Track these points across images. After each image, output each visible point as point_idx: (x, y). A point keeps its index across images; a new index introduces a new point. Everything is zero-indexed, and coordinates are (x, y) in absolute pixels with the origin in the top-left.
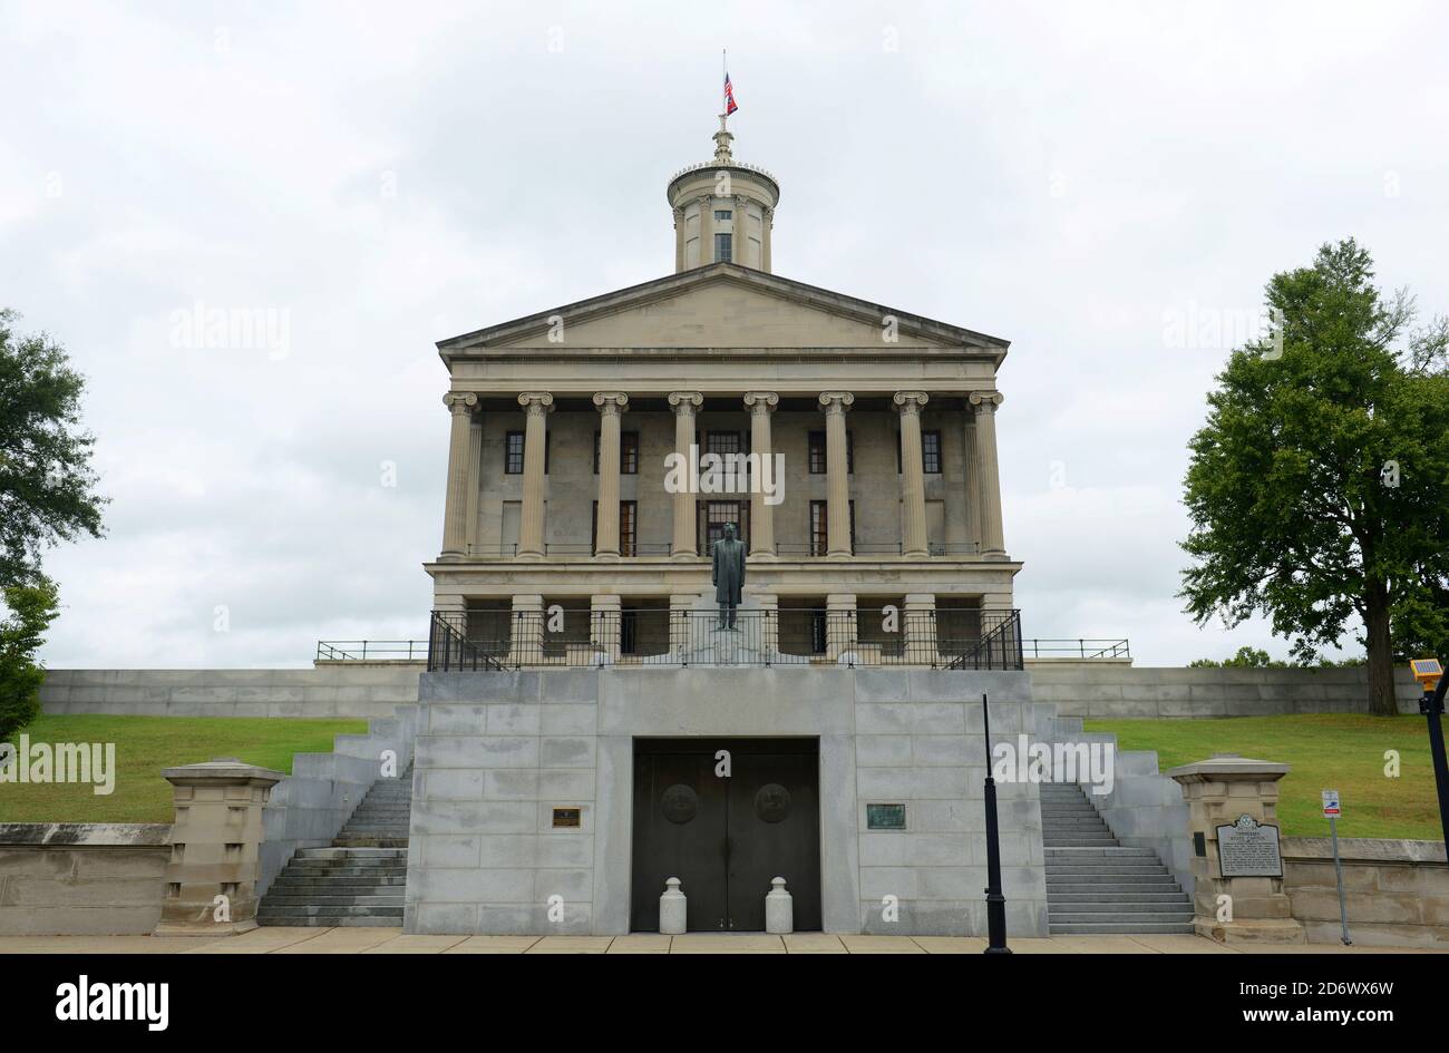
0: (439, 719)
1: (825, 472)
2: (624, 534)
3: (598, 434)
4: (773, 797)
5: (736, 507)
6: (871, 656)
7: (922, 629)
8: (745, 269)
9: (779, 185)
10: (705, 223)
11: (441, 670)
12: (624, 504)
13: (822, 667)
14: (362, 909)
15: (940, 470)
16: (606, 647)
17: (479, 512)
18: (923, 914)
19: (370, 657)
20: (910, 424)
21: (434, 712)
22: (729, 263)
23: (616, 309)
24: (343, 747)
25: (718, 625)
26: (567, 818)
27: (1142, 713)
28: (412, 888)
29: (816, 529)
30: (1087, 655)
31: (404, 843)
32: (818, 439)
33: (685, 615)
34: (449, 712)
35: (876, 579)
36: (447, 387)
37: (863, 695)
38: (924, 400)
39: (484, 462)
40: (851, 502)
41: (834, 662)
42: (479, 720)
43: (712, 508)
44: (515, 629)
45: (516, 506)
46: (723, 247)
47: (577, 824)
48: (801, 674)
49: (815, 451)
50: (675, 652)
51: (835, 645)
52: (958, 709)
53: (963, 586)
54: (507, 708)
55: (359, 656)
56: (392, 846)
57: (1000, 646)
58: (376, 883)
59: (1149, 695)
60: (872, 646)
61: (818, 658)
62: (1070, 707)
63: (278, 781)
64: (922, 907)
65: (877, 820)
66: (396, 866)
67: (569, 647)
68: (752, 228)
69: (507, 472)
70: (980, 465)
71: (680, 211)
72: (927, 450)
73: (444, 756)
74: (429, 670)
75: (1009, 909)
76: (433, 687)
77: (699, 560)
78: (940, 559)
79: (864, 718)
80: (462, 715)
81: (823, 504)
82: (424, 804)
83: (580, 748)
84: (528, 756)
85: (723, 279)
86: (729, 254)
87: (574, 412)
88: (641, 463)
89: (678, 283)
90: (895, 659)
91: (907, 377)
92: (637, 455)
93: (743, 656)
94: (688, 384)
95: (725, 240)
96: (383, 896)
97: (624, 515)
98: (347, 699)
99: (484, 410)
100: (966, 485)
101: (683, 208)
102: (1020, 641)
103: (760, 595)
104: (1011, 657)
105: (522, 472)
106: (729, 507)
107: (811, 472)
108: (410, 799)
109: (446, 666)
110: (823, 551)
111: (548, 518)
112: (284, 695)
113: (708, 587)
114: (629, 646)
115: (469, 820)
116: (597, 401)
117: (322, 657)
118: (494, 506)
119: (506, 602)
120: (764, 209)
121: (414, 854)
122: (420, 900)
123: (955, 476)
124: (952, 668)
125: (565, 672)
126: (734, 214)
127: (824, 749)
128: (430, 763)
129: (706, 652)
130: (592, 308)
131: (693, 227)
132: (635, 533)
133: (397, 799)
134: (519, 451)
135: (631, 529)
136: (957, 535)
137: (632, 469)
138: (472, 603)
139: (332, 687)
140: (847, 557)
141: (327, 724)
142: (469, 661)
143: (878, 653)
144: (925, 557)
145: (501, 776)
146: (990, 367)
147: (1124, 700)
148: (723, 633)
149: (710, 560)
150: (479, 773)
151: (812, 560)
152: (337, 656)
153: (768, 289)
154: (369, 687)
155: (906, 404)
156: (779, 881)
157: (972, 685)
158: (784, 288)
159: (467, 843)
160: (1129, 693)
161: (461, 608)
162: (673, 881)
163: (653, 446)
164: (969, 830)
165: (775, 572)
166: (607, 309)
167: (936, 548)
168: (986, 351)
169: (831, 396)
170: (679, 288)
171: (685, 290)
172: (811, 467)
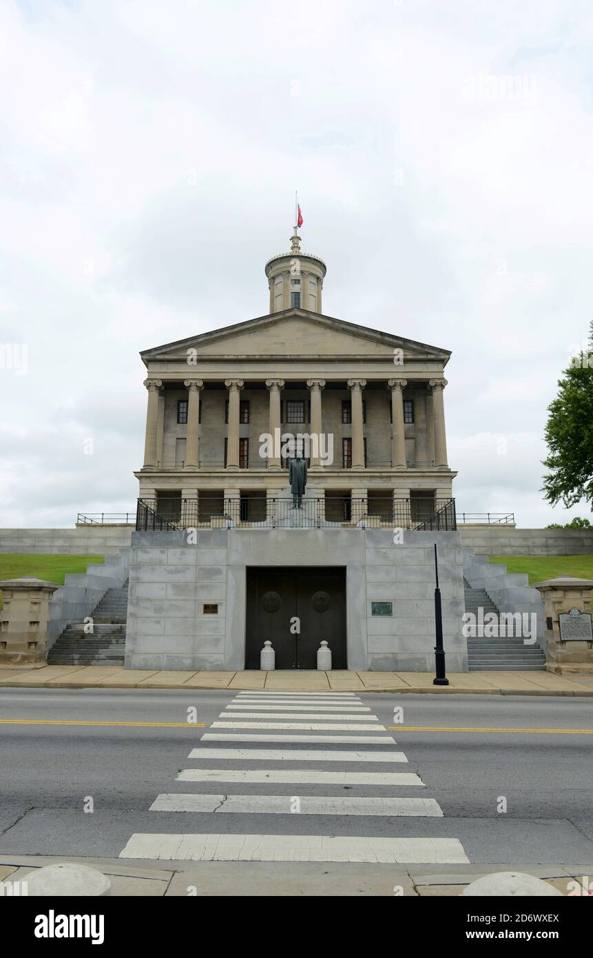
0: (142, 556)
1: (351, 422)
2: (241, 456)
3: (227, 402)
4: (322, 599)
6: (374, 523)
7: (402, 507)
8: (307, 312)
9: (327, 266)
10: (286, 286)
11: (143, 530)
12: (242, 440)
13: (349, 529)
14: (103, 656)
15: (413, 422)
16: (232, 517)
17: (163, 444)
18: (401, 661)
19: (105, 522)
20: (397, 396)
21: (139, 553)
22: (299, 308)
23: (237, 334)
24: (91, 571)
25: (292, 506)
26: (211, 609)
27: (520, 553)
28: (128, 645)
29: (346, 453)
30: (492, 521)
31: (124, 622)
32: (347, 405)
33: (274, 501)
34: (147, 552)
35: (378, 480)
36: (146, 376)
37: (370, 544)
38: (405, 383)
39: (166, 417)
40: (365, 439)
41: (355, 525)
42: (163, 557)
44: (182, 508)
45: (183, 441)
46: (295, 299)
47: (216, 612)
48: (338, 532)
49: (345, 411)
50: (268, 522)
51: (355, 516)
52: (421, 552)
53: (425, 484)
54: (178, 551)
55: (100, 522)
56: (118, 623)
57: (444, 516)
58: (110, 642)
59: (525, 543)
60: (375, 517)
61: (346, 523)
62: (482, 550)
63: (57, 589)
64: (401, 657)
65: (377, 610)
66: (120, 634)
67: (211, 517)
68: (311, 289)
69: (178, 422)
70: (435, 419)
71: (272, 280)
72: (406, 411)
73: (145, 575)
74: (137, 530)
75: (447, 657)
76: (139, 539)
77: (282, 470)
78: (413, 470)
79: (370, 556)
80: (155, 554)
81: (350, 440)
82: (134, 601)
83: (218, 572)
84: (190, 576)
85: (295, 317)
86: (299, 303)
87: (214, 390)
88: (251, 418)
89: (271, 320)
90: (387, 524)
91: (395, 371)
92: (249, 413)
93: (306, 523)
94: (276, 375)
95: (297, 296)
96: (113, 649)
97: (241, 446)
98: (94, 544)
99: (165, 389)
100: (427, 430)
101: (274, 278)
102: (455, 514)
103: (315, 489)
104: (450, 523)
105: (186, 423)
107: (343, 422)
108: (127, 598)
109: (146, 527)
110: (349, 466)
111: (201, 447)
112: (59, 543)
113: (286, 483)
114: (245, 516)
115: (159, 610)
116: (227, 384)
117: (80, 522)
118: (171, 441)
119: (178, 493)
120: (318, 278)
121: (130, 627)
122: (133, 652)
123: (421, 425)
124: (418, 530)
125: (210, 531)
126: (301, 282)
127: (349, 573)
128: (137, 580)
129: (285, 520)
130: (224, 333)
131: (279, 288)
132: (247, 456)
133: (120, 598)
134: (185, 411)
135: (246, 454)
136: (422, 457)
137: (246, 420)
138: (160, 494)
139: (85, 538)
140: (362, 469)
141: (84, 558)
142: (158, 524)
143: (378, 521)
144: (405, 468)
145: (176, 587)
146: (441, 365)
147: (511, 546)
148: (295, 510)
149: (288, 470)
150: (164, 584)
151: (343, 470)
152: (89, 522)
153: (320, 323)
154: (105, 539)
155: (395, 386)
156: (324, 642)
157: (429, 539)
158: (329, 322)
159: (158, 622)
160: (513, 542)
161: (154, 497)
162: (268, 643)
163: (257, 408)
164: (426, 616)
165: (323, 477)
166: (232, 333)
167: (410, 464)
168: (439, 357)
169: (354, 381)
170: (272, 322)
171: (275, 323)
172: (343, 420)
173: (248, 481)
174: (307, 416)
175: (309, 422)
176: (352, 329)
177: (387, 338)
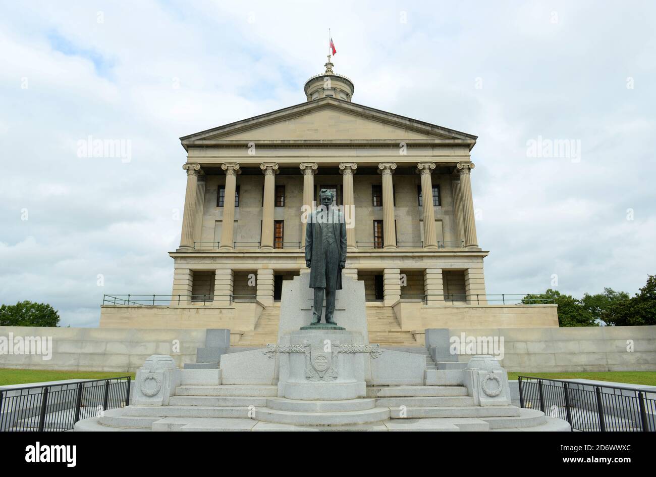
1: (382, 205)
2: (276, 238)
3: (263, 186)
8: (339, 101)
12: (277, 223)
15: (440, 205)
17: (202, 226)
20: (426, 179)
23: (272, 121)
29: (377, 235)
32: (378, 189)
35: (411, 261)
38: (434, 167)
40: (395, 221)
45: (221, 223)
49: (376, 194)
51: (388, 296)
53: (457, 264)
61: (379, 304)
69: (217, 206)
70: (463, 201)
72: (433, 194)
78: (444, 250)
81: (381, 222)
85: (328, 105)
87: (251, 175)
88: (286, 201)
89: (306, 108)
91: (424, 155)
92: (285, 198)
94: (310, 159)
97: (276, 228)
99: (204, 173)
100: (454, 212)
105: (224, 206)
107: (373, 206)
110: (381, 246)
111: (238, 229)
116: (262, 168)
118: (210, 224)
119: (212, 273)
120: (348, 94)
123: (448, 208)
130: (260, 120)
132: (282, 237)
134: (224, 195)
135: (280, 235)
136: (450, 238)
137: (281, 204)
138: (195, 274)
140: (394, 249)
144: (436, 249)
146: (467, 150)
151: (375, 251)
153: (350, 110)
155: (424, 169)
161: (189, 277)
163: (292, 192)
165: (356, 257)
166: (268, 121)
167: (440, 244)
168: (466, 142)
169: (384, 165)
170: (305, 110)
171: (308, 112)
172: (373, 203)
173: (280, 261)
176: (382, 116)
177: (415, 125)
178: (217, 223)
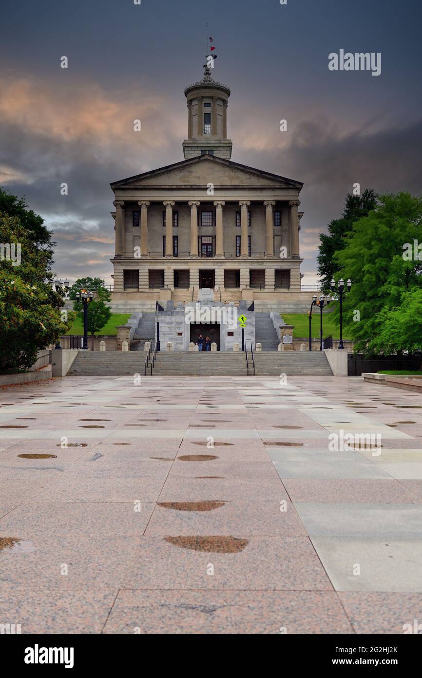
1: (241, 226)
2: (174, 248)
3: (164, 212)
5: (211, 238)
7: (270, 280)
8: (214, 157)
12: (174, 237)
15: (279, 225)
35: (256, 264)
36: (114, 199)
38: (274, 203)
39: (126, 222)
40: (249, 236)
41: (242, 290)
43: (203, 238)
44: (140, 281)
45: (137, 237)
49: (238, 218)
50: (191, 288)
51: (242, 285)
53: (284, 267)
61: (237, 289)
69: (134, 226)
70: (292, 226)
72: (276, 218)
77: (199, 258)
78: (277, 258)
81: (240, 237)
85: (207, 160)
87: (157, 207)
88: (179, 223)
90: (261, 289)
91: (268, 195)
92: (178, 220)
94: (195, 198)
97: (174, 241)
99: (126, 206)
100: (289, 231)
103: (218, 270)
105: (140, 226)
106: (209, 238)
110: (240, 255)
111: (149, 243)
114: (177, 285)
116: (164, 204)
118: (130, 238)
119: (137, 271)
123: (285, 227)
130: (162, 171)
132: (177, 247)
134: (138, 218)
137: (176, 225)
138: (126, 272)
140: (247, 257)
143: (256, 289)
144: (272, 257)
146: (297, 192)
151: (236, 258)
153: (222, 164)
161: (122, 274)
165: (223, 262)
167: (276, 254)
168: (296, 187)
169: (242, 202)
170: (192, 163)
172: (236, 224)
173: (178, 264)
174: (214, 222)
175: (215, 226)
176: (242, 168)
178: (134, 237)
